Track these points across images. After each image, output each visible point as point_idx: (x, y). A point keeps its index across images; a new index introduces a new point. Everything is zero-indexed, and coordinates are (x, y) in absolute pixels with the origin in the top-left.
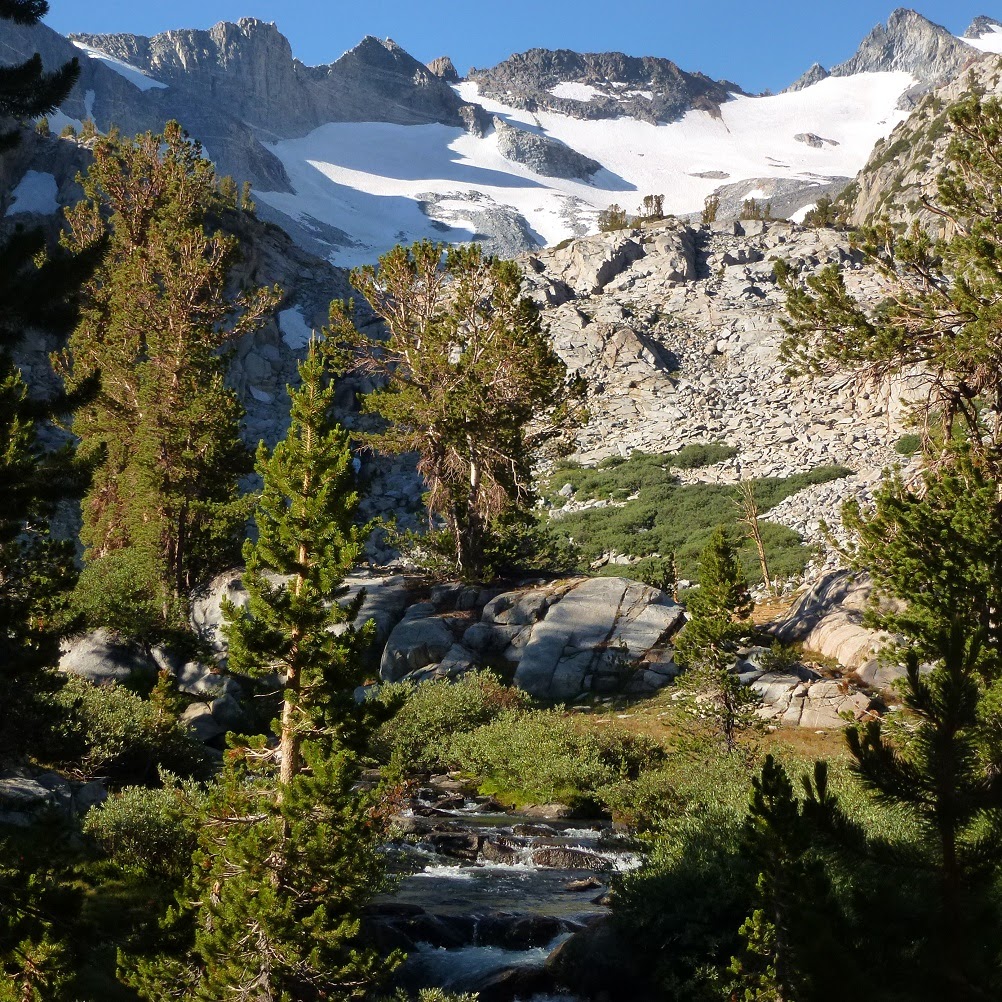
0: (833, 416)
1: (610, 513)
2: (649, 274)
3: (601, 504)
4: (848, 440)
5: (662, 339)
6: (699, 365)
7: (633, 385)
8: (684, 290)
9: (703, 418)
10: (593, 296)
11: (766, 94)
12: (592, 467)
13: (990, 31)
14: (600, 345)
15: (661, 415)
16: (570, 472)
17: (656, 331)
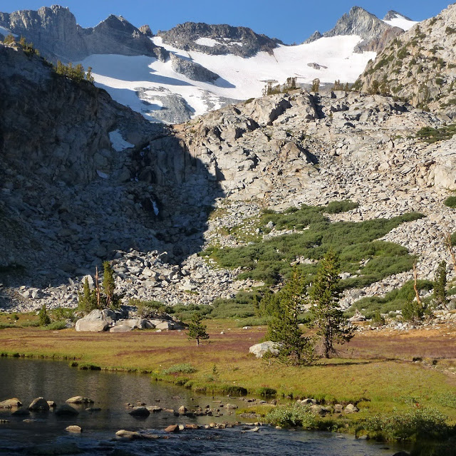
0: (407, 187)
1: (296, 236)
2: (296, 115)
3: (289, 232)
4: (418, 199)
5: (307, 148)
6: (328, 161)
7: (297, 171)
8: (315, 124)
9: (336, 188)
10: (268, 127)
11: (294, 45)
12: (280, 213)
13: (396, 17)
14: (278, 150)
15: (313, 186)
16: (270, 215)
17: (304, 144)
